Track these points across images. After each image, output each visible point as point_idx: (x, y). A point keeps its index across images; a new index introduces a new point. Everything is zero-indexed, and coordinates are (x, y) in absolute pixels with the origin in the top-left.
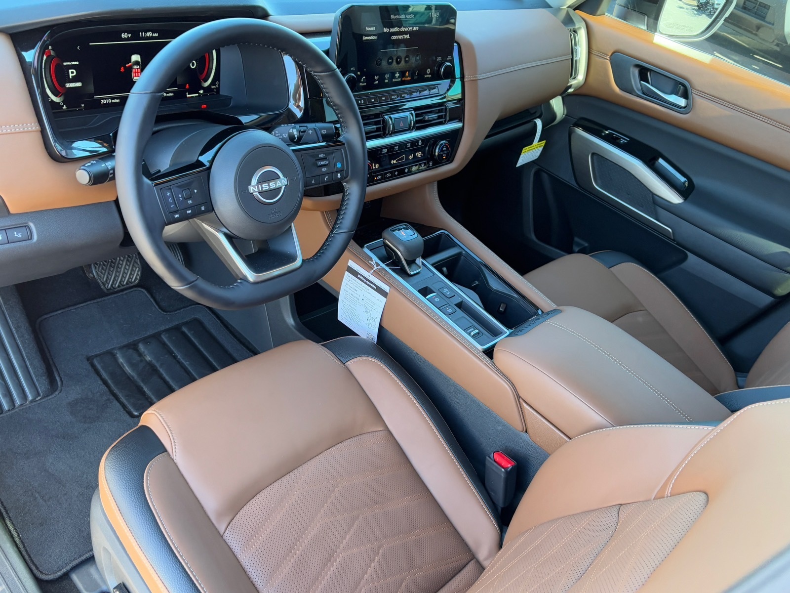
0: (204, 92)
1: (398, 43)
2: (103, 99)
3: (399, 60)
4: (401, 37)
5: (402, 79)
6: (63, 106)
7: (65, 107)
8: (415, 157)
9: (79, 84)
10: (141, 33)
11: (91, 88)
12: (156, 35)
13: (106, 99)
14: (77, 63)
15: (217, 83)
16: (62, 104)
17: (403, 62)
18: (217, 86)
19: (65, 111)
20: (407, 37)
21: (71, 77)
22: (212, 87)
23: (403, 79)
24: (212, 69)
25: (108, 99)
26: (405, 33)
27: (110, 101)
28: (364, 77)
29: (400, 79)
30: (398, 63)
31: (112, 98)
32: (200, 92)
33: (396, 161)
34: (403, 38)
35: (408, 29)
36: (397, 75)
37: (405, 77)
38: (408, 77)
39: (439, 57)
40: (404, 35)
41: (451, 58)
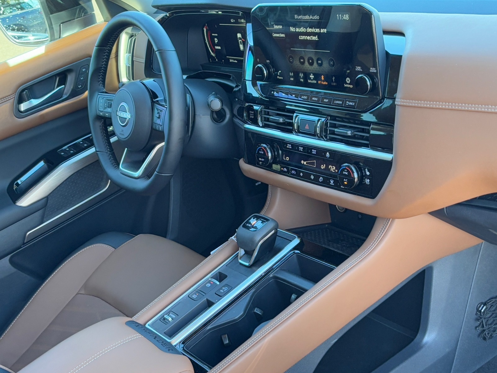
1: (306, 43)
2: (231, 59)
3: (311, 61)
4: (309, 38)
5: (317, 82)
7: (217, 60)
8: (327, 168)
9: (220, 48)
10: (239, 19)
11: (224, 51)
14: (217, 35)
17: (315, 63)
19: (217, 63)
20: (315, 38)
21: (216, 43)
23: (319, 82)
26: (314, 34)
27: (233, 61)
29: (315, 82)
30: (311, 64)
33: (306, 163)
34: (311, 39)
35: (315, 30)
36: (312, 76)
37: (321, 80)
38: (324, 81)
39: (358, 66)
40: (312, 37)
41: (375, 71)
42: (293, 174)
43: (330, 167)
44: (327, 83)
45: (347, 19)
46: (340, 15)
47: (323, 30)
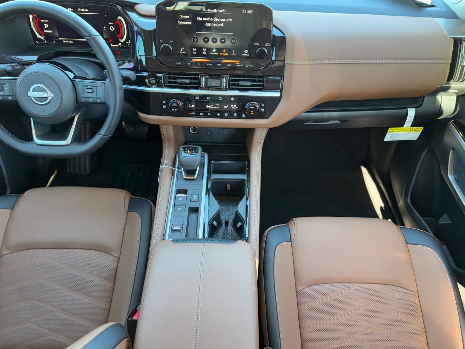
0: (122, 45)
1: (212, 29)
2: (64, 40)
3: (214, 40)
4: (215, 25)
6: (44, 41)
7: (46, 41)
8: (229, 107)
9: (50, 32)
10: (78, 9)
11: (57, 34)
12: (87, 10)
13: (66, 40)
14: (48, 21)
15: (129, 41)
16: (44, 40)
17: (219, 42)
18: (130, 43)
19: (46, 44)
20: (222, 25)
21: (46, 28)
22: (127, 43)
23: (220, 54)
24: (124, 32)
25: (67, 40)
26: (220, 22)
27: (67, 42)
28: (183, 48)
29: (217, 54)
30: (214, 42)
31: (69, 41)
32: (119, 44)
33: (211, 107)
34: (217, 26)
35: (222, 20)
36: (214, 50)
37: (223, 52)
38: (225, 53)
39: (256, 42)
40: (218, 24)
41: (269, 45)
42: (202, 115)
43: (232, 106)
44: (227, 54)
45: (251, 13)
46: (246, 10)
47: (229, 19)
